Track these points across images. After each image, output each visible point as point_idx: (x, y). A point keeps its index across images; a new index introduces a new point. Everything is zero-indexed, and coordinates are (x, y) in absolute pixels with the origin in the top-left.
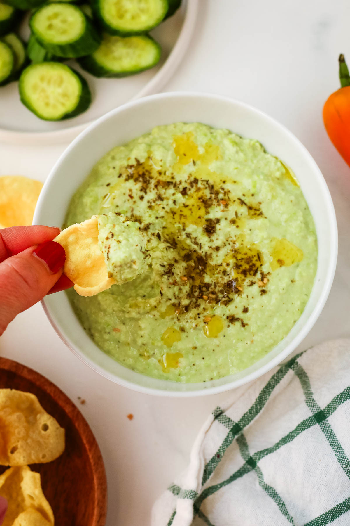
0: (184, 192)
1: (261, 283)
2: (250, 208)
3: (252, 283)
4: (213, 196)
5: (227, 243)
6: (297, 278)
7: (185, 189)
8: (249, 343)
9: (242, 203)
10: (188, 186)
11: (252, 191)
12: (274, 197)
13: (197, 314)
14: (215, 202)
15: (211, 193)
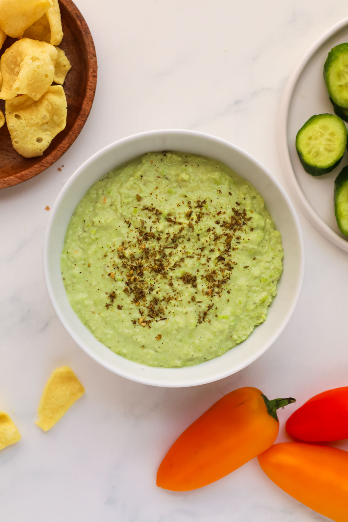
0: (220, 259)
1: (141, 320)
2: (205, 314)
3: (142, 313)
4: (216, 283)
5: (176, 293)
6: (146, 350)
7: (224, 259)
8: (92, 310)
9: (210, 307)
10: (226, 262)
11: (220, 316)
12: (214, 333)
13: (118, 266)
14: (211, 284)
15: (219, 281)
